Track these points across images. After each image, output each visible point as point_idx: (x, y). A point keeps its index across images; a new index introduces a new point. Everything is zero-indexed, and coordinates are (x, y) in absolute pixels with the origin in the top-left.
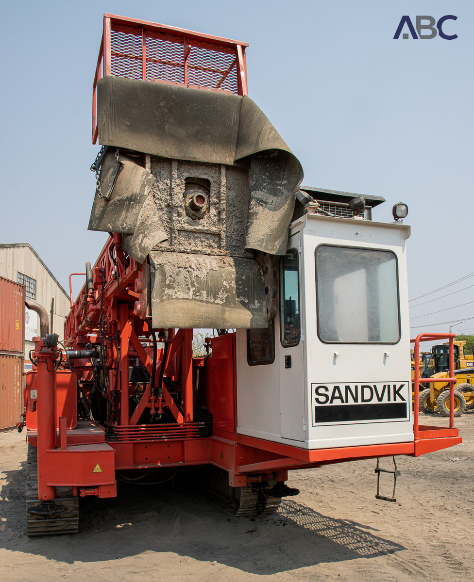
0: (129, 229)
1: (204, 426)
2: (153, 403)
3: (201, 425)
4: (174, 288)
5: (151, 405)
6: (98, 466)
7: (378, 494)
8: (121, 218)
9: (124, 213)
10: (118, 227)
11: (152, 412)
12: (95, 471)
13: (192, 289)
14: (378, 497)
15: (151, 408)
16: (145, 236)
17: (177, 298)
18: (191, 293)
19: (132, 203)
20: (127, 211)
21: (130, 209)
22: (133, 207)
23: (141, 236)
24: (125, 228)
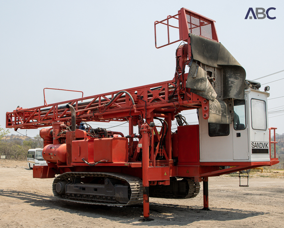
0: (203, 90)
1: (175, 161)
2: (160, 151)
3: (174, 161)
4: (211, 109)
5: (160, 153)
6: (165, 173)
7: (240, 185)
8: (199, 85)
9: (200, 84)
10: (199, 88)
11: (160, 155)
12: (165, 175)
13: (215, 110)
14: (240, 186)
15: (160, 154)
16: (212, 93)
17: (212, 113)
18: (215, 112)
19: (203, 80)
20: (201, 83)
21: (202, 83)
22: (203, 82)
23: (210, 93)
24: (201, 89)
